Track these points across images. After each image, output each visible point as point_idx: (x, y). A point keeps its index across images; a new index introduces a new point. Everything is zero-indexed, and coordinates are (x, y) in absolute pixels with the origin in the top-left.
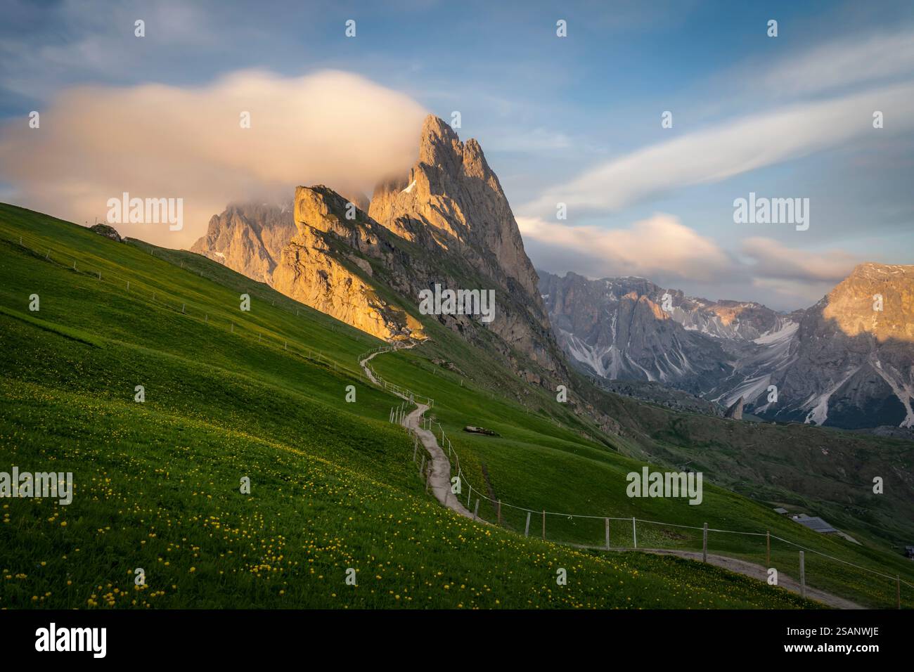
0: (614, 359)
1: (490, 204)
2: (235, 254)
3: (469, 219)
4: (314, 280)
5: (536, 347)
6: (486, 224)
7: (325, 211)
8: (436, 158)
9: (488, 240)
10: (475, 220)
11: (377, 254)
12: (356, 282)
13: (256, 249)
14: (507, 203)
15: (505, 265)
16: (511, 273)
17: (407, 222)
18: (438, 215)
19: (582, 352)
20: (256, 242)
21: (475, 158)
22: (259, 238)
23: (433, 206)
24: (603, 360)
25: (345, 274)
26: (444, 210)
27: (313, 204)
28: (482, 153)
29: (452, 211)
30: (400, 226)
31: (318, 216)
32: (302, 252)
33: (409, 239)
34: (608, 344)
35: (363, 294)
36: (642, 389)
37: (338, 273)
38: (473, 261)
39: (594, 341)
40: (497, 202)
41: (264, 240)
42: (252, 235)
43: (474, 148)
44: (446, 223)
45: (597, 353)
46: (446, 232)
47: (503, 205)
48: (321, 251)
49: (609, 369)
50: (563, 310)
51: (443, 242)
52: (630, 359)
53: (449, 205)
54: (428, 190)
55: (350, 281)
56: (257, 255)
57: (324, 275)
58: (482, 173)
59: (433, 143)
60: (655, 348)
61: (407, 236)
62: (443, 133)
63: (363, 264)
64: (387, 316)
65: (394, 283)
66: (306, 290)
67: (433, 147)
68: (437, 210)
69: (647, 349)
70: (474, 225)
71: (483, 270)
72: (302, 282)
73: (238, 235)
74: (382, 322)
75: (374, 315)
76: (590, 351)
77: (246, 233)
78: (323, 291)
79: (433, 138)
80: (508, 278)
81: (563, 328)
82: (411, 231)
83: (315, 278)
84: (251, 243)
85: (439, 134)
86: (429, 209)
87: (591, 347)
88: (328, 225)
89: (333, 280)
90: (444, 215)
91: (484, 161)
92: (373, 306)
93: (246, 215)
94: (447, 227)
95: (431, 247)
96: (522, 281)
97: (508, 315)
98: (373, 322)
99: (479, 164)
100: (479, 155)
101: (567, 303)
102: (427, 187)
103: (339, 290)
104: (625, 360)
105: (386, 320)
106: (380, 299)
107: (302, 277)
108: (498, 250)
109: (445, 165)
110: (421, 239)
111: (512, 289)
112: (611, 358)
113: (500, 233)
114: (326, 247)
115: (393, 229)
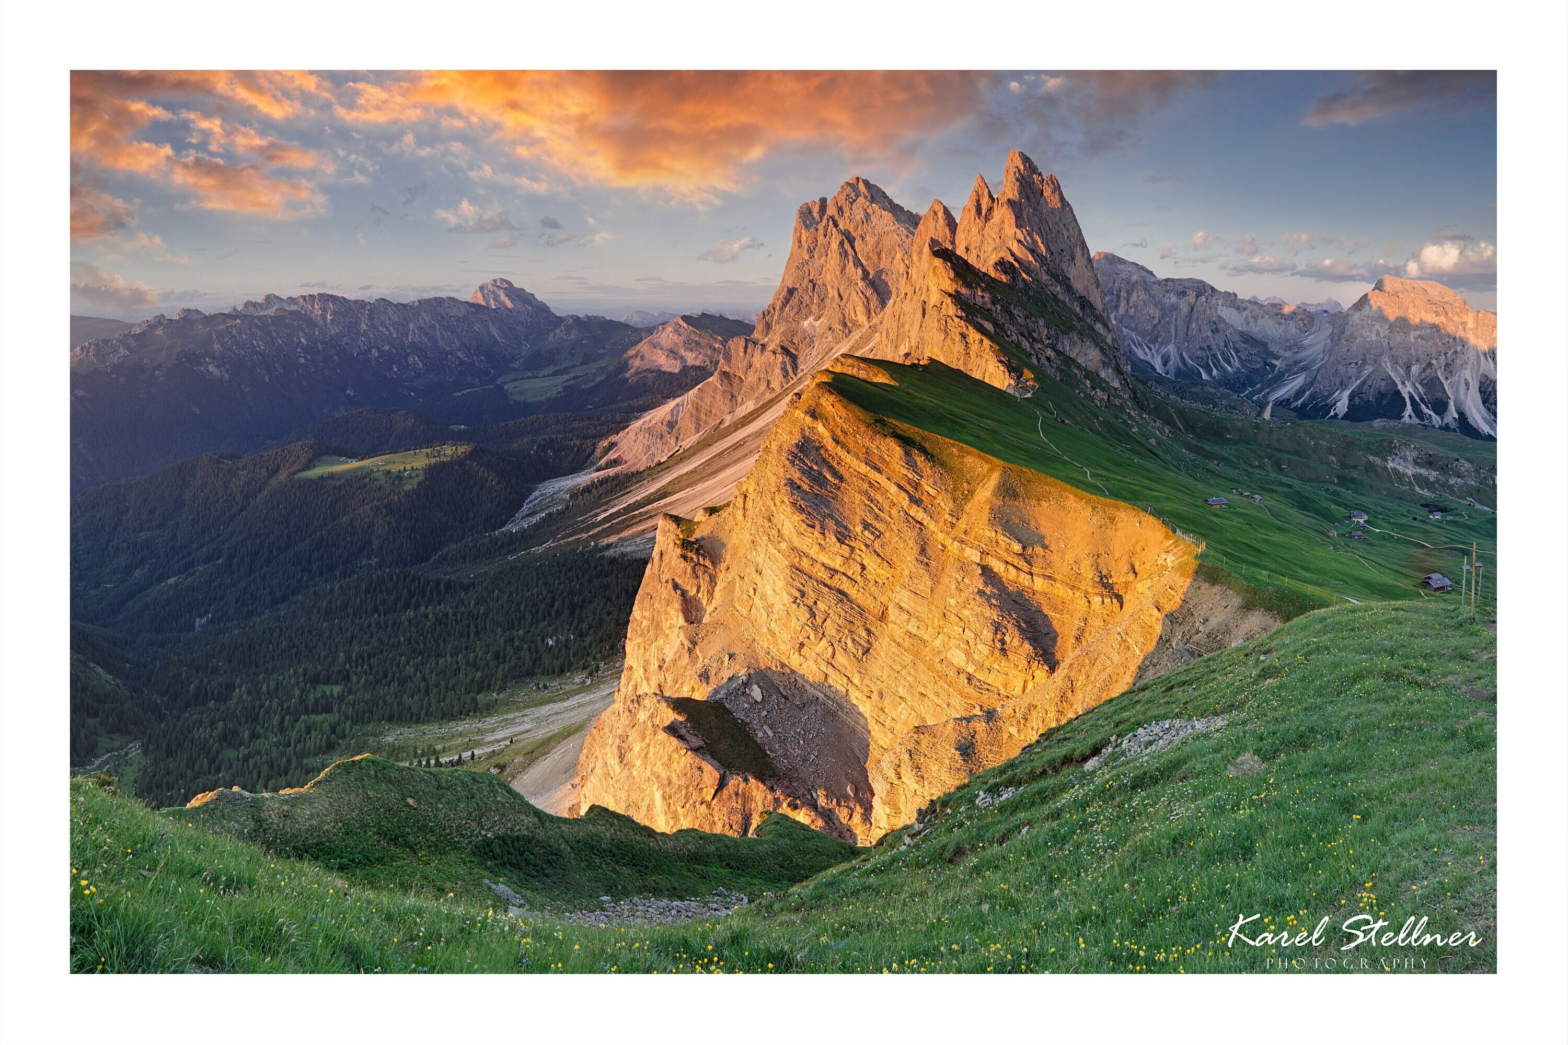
0: (1172, 357)
1: (1065, 233)
2: (832, 262)
3: (1048, 249)
4: (957, 340)
5: (1103, 367)
6: (1062, 251)
7: (952, 275)
8: (1020, 193)
9: (1064, 266)
10: (1053, 248)
11: (989, 306)
12: (987, 342)
13: (850, 258)
14: (1080, 231)
15: (1077, 285)
16: (1084, 293)
17: (1001, 264)
18: (1023, 249)
19: (1144, 350)
20: (850, 251)
21: (1053, 192)
22: (853, 248)
23: (1019, 241)
24: (1162, 358)
25: (978, 336)
26: (1027, 241)
27: (943, 270)
28: (1059, 186)
29: (1034, 242)
30: (997, 270)
31: (947, 279)
32: (949, 320)
33: (1005, 281)
34: (1166, 342)
35: (993, 352)
36: (1194, 390)
37: (974, 335)
38: (1052, 289)
39: (1154, 341)
40: (1071, 229)
41: (857, 249)
42: (847, 246)
43: (1053, 183)
44: (1030, 256)
45: (1157, 351)
46: (1030, 263)
47: (1077, 231)
48: (961, 318)
49: (1168, 367)
50: (1127, 311)
51: (1028, 274)
52: (1186, 358)
53: (1031, 237)
54: (1014, 224)
55: (982, 340)
56: (851, 263)
57: (964, 336)
58: (1059, 205)
59: (1017, 180)
60: (1209, 348)
61: (1004, 278)
62: (1025, 166)
63: (988, 325)
64: (1010, 368)
65: (1008, 336)
66: (952, 346)
67: (1018, 183)
68: (1023, 245)
69: (1202, 348)
70: (1052, 253)
71: (1061, 297)
72: (949, 341)
73: (835, 245)
74: (1007, 373)
75: (1002, 368)
76: (1150, 349)
77: (841, 244)
78: (963, 347)
79: (1017, 175)
80: (1080, 297)
81: (1126, 327)
82: (1006, 273)
83: (958, 338)
84: (846, 252)
85: (1022, 168)
86: (1016, 243)
87: (1152, 346)
88: (955, 286)
89: (970, 339)
90: (1027, 248)
91: (1061, 194)
92: (1000, 361)
93: (841, 226)
94: (1031, 258)
95: (1021, 285)
96: (1092, 299)
97: (1082, 341)
98: (1001, 373)
99: (1057, 197)
100: (1057, 188)
101: (1131, 304)
102: (1013, 221)
103: (975, 347)
104: (1182, 358)
105: (1009, 372)
106: (1004, 356)
107: (949, 337)
108: (1072, 273)
109: (1028, 198)
110: (1014, 279)
111: (1083, 308)
112: (1169, 356)
113: (1073, 259)
114: (964, 314)
115: (993, 274)
